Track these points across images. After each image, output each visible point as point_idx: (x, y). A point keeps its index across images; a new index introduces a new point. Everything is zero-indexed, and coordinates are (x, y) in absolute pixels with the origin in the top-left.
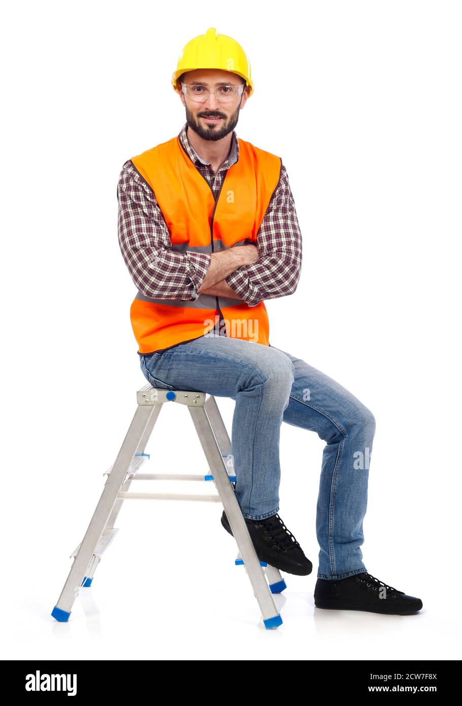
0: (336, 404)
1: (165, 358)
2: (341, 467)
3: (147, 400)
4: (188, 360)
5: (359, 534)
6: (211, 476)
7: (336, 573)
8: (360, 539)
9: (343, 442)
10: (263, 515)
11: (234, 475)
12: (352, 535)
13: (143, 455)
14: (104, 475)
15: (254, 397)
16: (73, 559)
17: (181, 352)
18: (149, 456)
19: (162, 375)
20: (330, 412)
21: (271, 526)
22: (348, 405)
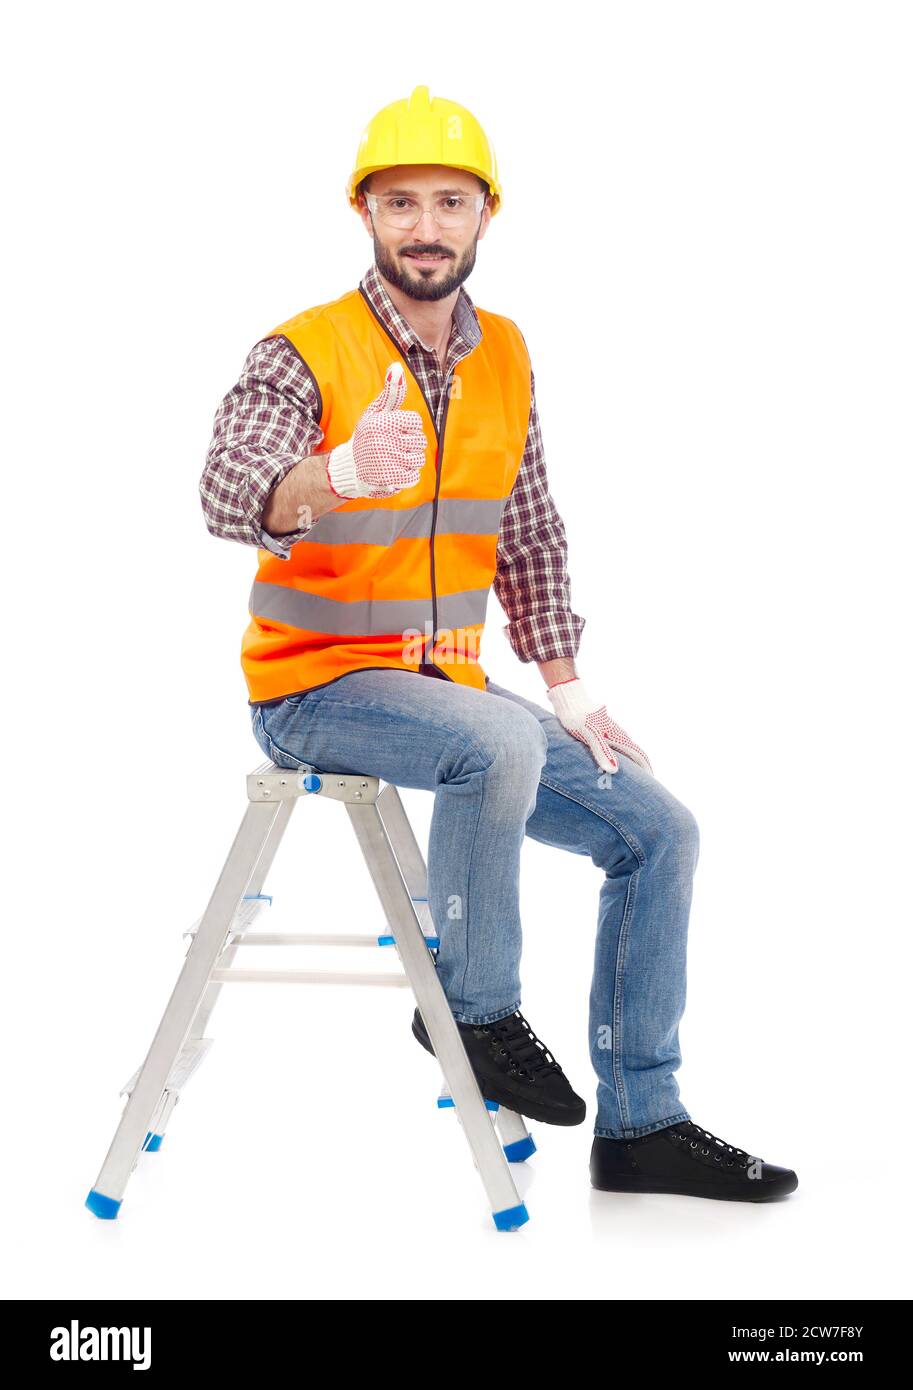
0: (628, 799)
1: (304, 712)
2: (635, 924)
3: (266, 791)
4: (345, 718)
5: (671, 1050)
6: (391, 938)
7: (630, 1126)
8: (673, 1060)
9: (638, 873)
10: (488, 1015)
11: (435, 935)
12: (657, 1053)
13: (259, 896)
14: (185, 935)
15: (469, 795)
16: (126, 1097)
17: (333, 701)
18: (270, 899)
19: (296, 745)
20: (617, 813)
21: (504, 1033)
22: (651, 801)
